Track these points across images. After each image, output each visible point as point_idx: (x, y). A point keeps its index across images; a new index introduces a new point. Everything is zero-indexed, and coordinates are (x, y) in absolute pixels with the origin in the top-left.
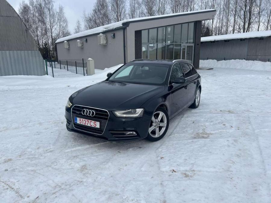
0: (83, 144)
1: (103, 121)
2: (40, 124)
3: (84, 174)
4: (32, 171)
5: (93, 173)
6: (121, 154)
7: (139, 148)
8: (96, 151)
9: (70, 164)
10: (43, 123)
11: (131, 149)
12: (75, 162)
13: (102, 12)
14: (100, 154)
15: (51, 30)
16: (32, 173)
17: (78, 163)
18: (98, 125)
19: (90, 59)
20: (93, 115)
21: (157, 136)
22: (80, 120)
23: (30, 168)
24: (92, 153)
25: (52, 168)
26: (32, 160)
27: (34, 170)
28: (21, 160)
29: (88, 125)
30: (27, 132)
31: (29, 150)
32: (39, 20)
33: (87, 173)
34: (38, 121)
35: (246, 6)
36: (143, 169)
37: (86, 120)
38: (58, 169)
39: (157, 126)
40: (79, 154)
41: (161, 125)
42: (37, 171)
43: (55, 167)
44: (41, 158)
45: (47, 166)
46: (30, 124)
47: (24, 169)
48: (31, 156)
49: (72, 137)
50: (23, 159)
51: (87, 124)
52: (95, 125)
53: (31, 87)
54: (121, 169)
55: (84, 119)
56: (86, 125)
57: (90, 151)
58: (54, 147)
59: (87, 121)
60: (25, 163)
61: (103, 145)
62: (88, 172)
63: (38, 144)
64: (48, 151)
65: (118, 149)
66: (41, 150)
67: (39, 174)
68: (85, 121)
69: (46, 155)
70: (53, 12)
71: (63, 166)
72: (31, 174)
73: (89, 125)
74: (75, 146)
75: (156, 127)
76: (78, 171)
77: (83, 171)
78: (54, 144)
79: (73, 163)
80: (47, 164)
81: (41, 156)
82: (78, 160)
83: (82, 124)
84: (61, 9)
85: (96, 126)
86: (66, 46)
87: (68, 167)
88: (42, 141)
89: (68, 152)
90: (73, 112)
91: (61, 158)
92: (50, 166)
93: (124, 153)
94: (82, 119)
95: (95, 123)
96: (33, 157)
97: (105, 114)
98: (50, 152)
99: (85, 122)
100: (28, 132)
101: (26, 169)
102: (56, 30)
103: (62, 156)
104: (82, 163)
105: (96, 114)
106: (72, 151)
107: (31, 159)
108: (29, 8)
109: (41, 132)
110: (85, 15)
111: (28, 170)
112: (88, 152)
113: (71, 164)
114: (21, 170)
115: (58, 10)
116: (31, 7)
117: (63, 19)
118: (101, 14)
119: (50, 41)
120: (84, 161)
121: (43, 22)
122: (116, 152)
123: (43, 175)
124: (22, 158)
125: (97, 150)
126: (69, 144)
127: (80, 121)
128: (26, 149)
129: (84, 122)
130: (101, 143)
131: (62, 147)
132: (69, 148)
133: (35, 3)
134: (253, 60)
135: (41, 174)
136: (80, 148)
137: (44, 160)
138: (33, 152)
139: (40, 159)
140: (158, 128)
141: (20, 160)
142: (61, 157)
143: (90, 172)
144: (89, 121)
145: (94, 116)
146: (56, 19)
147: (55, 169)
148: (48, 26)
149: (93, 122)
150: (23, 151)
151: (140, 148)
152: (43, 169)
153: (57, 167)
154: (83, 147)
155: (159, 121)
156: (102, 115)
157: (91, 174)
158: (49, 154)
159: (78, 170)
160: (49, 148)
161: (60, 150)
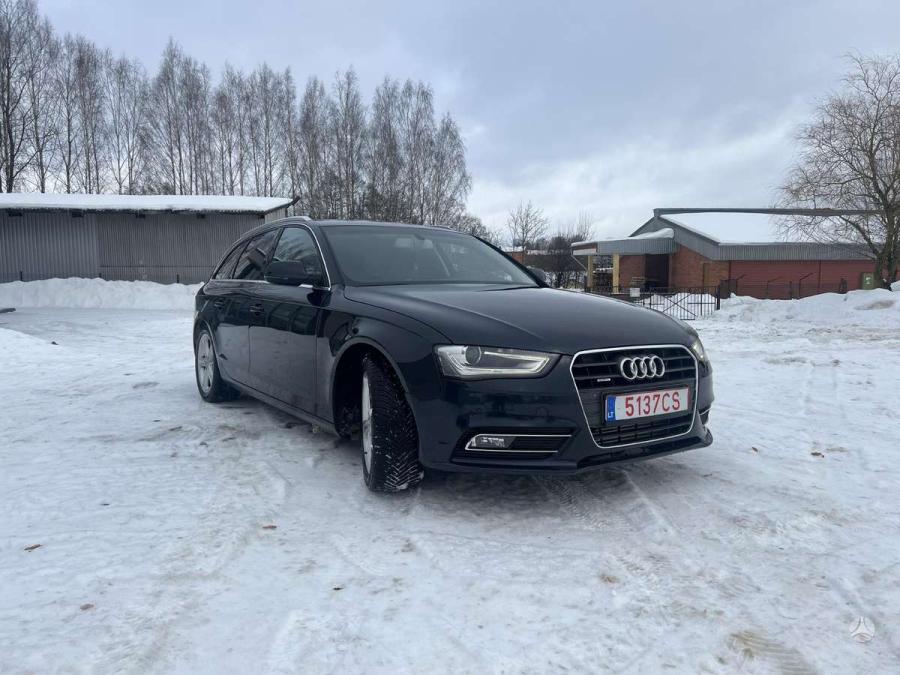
20: (659, 370)
22: (630, 402)
29: (656, 413)
37: (648, 394)
51: (654, 411)
52: (676, 405)
55: (643, 396)
56: (651, 414)
59: (654, 397)
68: (647, 400)
73: (660, 411)
83: (636, 415)
85: (679, 406)
90: (581, 385)
94: (635, 396)
95: (676, 397)
97: (684, 360)
99: (648, 404)
105: (666, 364)
127: (627, 406)
129: (644, 404)
134: (132, 279)
144: (658, 396)
145: (665, 374)
149: (670, 393)
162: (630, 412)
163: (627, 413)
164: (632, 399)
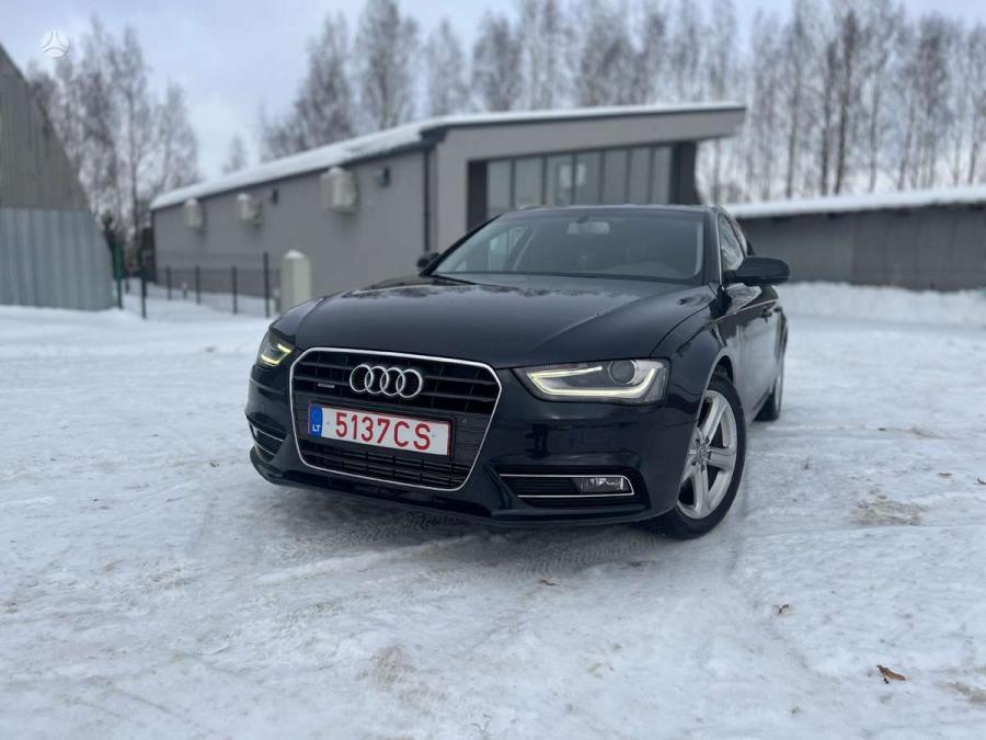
0: (343, 547)
1: (465, 419)
2: (107, 467)
3: (406, 699)
4: (91, 681)
5: (454, 691)
6: (559, 592)
7: (632, 569)
8: (421, 580)
9: (308, 644)
10: (120, 463)
11: (596, 571)
12: (331, 631)
13: (328, 111)
14: (447, 592)
15: (134, 167)
16: (90, 695)
17: (352, 635)
18: (438, 439)
19: (294, 255)
20: (409, 389)
21: (699, 510)
22: (342, 419)
23: (74, 670)
24: (407, 591)
25: (210, 665)
26: (81, 625)
27: (100, 678)
28: (15, 626)
29: (383, 444)
30: (43, 500)
31: (61, 576)
32: (89, 133)
33: (424, 693)
34: (93, 458)
35: (828, 112)
36: (718, 665)
37: (371, 416)
38: (245, 671)
39: (701, 463)
40: (338, 593)
41: (716, 458)
42: (119, 686)
43: (223, 659)
44: (130, 614)
45: (179, 656)
46: (57, 467)
47: (40, 673)
48: (77, 608)
49: (277, 517)
50: (26, 621)
51: (379, 441)
52: (422, 442)
53: (51, 351)
54: (598, 665)
55: (361, 415)
56: (374, 442)
57: (394, 578)
58: (195, 561)
59: (380, 421)
60: (41, 639)
61: (446, 549)
62: (422, 683)
63: (106, 547)
64: (165, 581)
65: (533, 570)
66: (121, 579)
67: (137, 698)
68: (368, 423)
69: (158, 599)
70: (144, 104)
71: (270, 654)
72: (85, 704)
73: (389, 442)
74: (300, 558)
75: (698, 465)
76: (364, 682)
77: (391, 679)
78: (192, 549)
79: (321, 635)
80: (172, 646)
81: (133, 604)
82: (345, 621)
83: (349, 438)
84: (175, 97)
85: (426, 447)
86: (193, 219)
87: (298, 658)
88: (124, 537)
89: (276, 585)
90: (298, 385)
91: (246, 614)
92: (197, 656)
93: (576, 588)
94: (350, 414)
95: (423, 431)
96: (85, 607)
97: (479, 386)
98: (178, 583)
99: (369, 429)
100: (48, 499)
101: (49, 675)
102: (149, 170)
103: (248, 605)
104: (375, 640)
105: (428, 385)
106: (294, 578)
107: (76, 618)
108: (52, 85)
109: (114, 502)
110: (262, 118)
111: (67, 679)
112: (381, 581)
113: (314, 640)
114: (24, 677)
115: (163, 100)
116: (61, 83)
117: (179, 131)
118: (322, 118)
119: (126, 209)
120: (382, 624)
121: (105, 139)
122: (531, 581)
123: (161, 708)
124: (24, 613)
125: (428, 573)
126: (272, 549)
127: (339, 423)
128: (43, 572)
129: (362, 428)
130: (435, 542)
131: (236, 563)
132: (273, 564)
133: (77, 72)
135: (150, 704)
136: (333, 563)
137: (152, 624)
138: (81, 587)
139: (126, 618)
140: (705, 472)
141: (11, 622)
142: (246, 609)
143: (433, 683)
144: (388, 422)
145: (419, 396)
146: (155, 130)
147: (228, 670)
148: (123, 154)
149: (413, 423)
150: (29, 581)
151: (637, 564)
152: (154, 672)
153: (234, 660)
154: (349, 561)
155: (711, 438)
156: (462, 388)
157: (443, 697)
158: (173, 594)
159: (365, 675)
160: (166, 567)
161: (231, 577)
162: (342, 431)
163: (337, 431)
164: (345, 415)
